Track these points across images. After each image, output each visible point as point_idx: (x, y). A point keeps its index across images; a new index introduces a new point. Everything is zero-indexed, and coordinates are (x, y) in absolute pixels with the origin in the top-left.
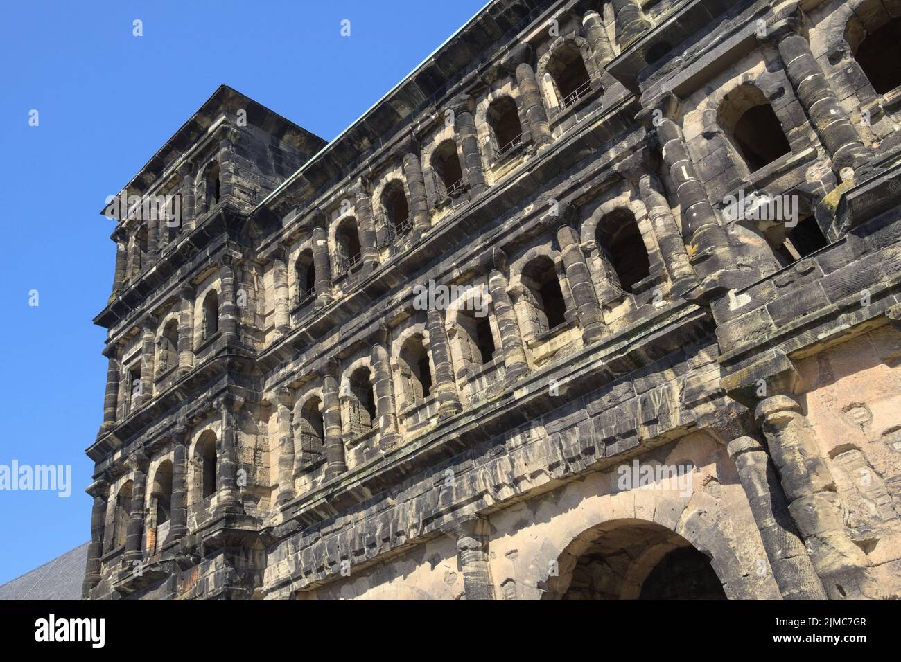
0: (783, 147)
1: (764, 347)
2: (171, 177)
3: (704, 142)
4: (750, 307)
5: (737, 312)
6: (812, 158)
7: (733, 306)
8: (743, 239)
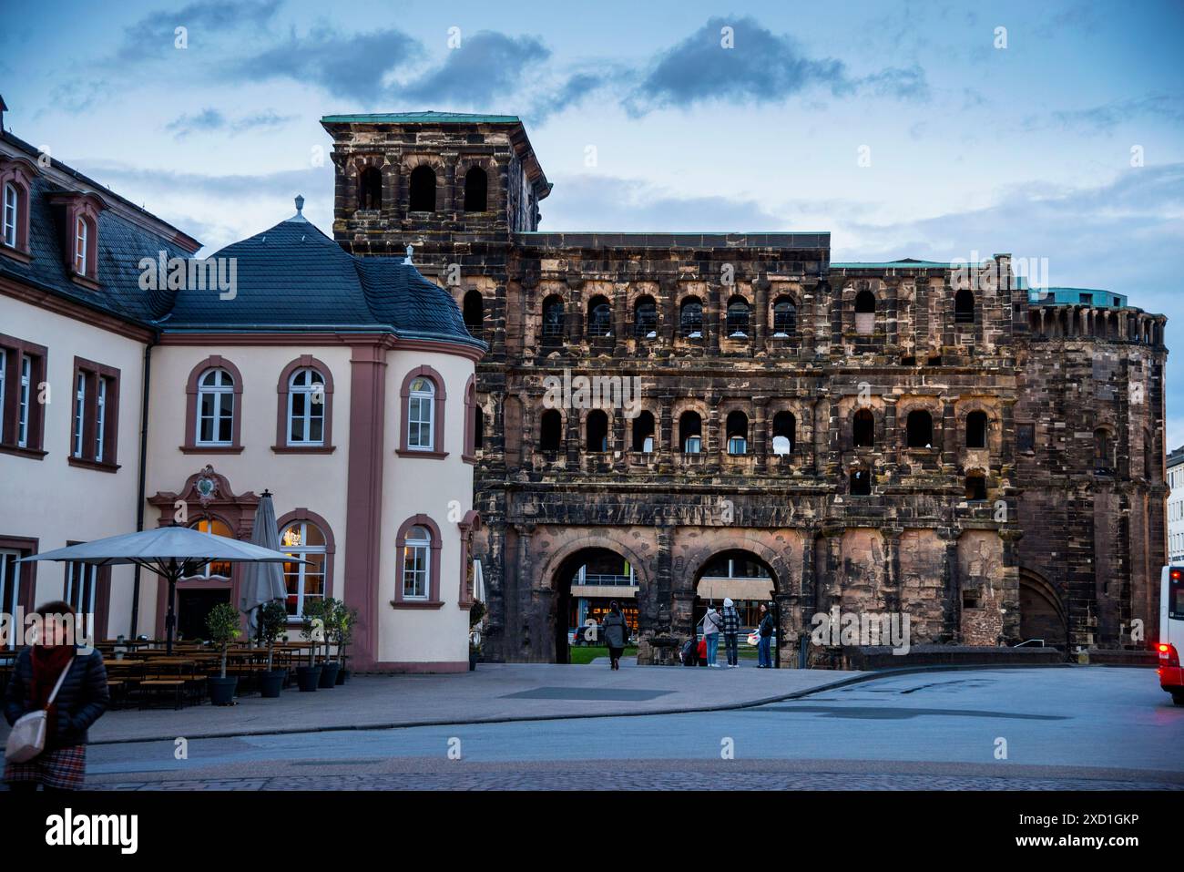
0: (871, 444)
1: (840, 520)
2: (428, 150)
3: (846, 423)
4: (840, 504)
5: (836, 504)
6: (878, 457)
7: (835, 501)
8: (845, 472)
